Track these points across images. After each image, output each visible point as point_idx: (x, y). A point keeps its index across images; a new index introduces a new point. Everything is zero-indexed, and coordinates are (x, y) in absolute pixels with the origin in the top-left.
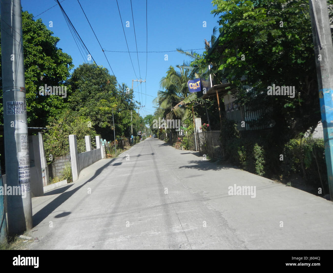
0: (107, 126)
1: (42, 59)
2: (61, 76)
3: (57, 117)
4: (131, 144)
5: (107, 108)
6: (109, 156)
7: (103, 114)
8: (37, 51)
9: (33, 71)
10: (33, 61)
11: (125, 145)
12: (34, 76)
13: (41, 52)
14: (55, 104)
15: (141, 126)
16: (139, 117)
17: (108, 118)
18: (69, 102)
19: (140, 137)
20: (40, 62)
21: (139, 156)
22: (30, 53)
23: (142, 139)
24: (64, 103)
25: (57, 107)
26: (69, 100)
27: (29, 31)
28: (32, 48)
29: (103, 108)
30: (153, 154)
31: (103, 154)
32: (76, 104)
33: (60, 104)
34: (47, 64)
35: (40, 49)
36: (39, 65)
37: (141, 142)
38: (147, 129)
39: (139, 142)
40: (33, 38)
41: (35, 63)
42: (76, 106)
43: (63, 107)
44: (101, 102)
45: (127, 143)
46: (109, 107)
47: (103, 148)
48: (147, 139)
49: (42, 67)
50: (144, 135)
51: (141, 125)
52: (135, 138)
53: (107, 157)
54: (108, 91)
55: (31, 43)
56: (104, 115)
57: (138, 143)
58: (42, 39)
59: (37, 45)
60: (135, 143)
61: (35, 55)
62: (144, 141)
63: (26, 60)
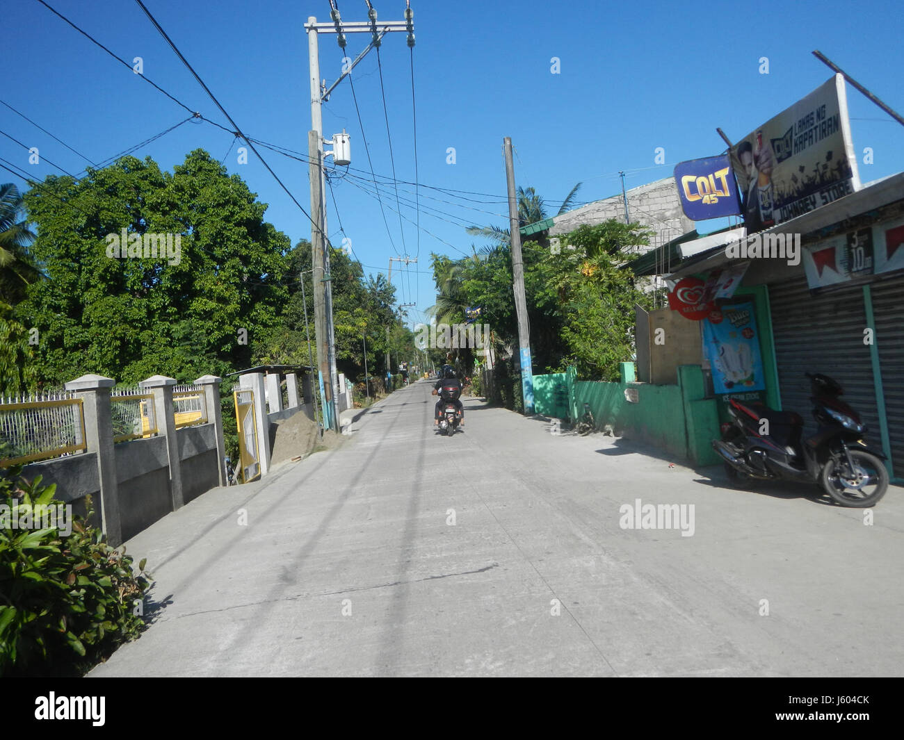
0: (349, 357)
1: (246, 246)
2: (274, 273)
3: (267, 340)
4: (389, 389)
5: (349, 328)
6: (358, 406)
7: (343, 337)
8: (238, 234)
9: (233, 267)
10: (233, 251)
11: (377, 391)
12: (234, 275)
13: (244, 237)
14: (263, 319)
15: (406, 351)
16: (402, 329)
17: (352, 344)
18: (285, 315)
19: (405, 374)
20: (244, 252)
21: (404, 404)
22: (229, 239)
23: (408, 380)
24: (276, 316)
25: (265, 325)
26: (284, 311)
27: (227, 202)
28: (231, 230)
29: (343, 327)
30: (425, 402)
31: (349, 403)
32: (296, 318)
33: (270, 319)
34: (254, 255)
35: (243, 232)
36: (242, 257)
37: (408, 387)
38: (420, 357)
39: (402, 386)
40: (232, 214)
41: (235, 254)
42: (296, 321)
43: (275, 325)
44: (339, 316)
45: (381, 388)
46: (354, 325)
47: (350, 392)
48: (421, 380)
49: (246, 260)
50: (415, 371)
51: (406, 348)
52: (395, 377)
53: (355, 406)
54: (349, 294)
55: (230, 222)
56: (344, 339)
57: (400, 388)
58: (246, 214)
59: (238, 224)
60: (394, 389)
61: (236, 242)
62: (413, 385)
63: (223, 250)
